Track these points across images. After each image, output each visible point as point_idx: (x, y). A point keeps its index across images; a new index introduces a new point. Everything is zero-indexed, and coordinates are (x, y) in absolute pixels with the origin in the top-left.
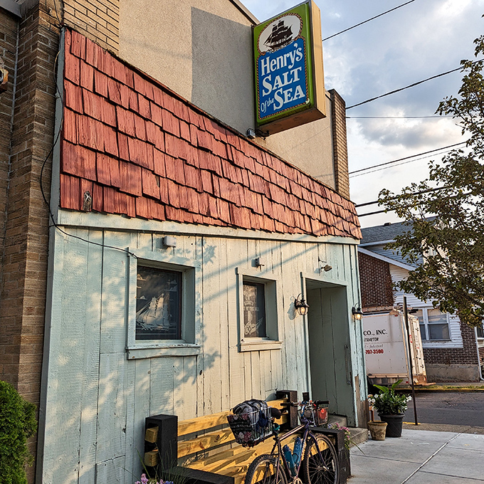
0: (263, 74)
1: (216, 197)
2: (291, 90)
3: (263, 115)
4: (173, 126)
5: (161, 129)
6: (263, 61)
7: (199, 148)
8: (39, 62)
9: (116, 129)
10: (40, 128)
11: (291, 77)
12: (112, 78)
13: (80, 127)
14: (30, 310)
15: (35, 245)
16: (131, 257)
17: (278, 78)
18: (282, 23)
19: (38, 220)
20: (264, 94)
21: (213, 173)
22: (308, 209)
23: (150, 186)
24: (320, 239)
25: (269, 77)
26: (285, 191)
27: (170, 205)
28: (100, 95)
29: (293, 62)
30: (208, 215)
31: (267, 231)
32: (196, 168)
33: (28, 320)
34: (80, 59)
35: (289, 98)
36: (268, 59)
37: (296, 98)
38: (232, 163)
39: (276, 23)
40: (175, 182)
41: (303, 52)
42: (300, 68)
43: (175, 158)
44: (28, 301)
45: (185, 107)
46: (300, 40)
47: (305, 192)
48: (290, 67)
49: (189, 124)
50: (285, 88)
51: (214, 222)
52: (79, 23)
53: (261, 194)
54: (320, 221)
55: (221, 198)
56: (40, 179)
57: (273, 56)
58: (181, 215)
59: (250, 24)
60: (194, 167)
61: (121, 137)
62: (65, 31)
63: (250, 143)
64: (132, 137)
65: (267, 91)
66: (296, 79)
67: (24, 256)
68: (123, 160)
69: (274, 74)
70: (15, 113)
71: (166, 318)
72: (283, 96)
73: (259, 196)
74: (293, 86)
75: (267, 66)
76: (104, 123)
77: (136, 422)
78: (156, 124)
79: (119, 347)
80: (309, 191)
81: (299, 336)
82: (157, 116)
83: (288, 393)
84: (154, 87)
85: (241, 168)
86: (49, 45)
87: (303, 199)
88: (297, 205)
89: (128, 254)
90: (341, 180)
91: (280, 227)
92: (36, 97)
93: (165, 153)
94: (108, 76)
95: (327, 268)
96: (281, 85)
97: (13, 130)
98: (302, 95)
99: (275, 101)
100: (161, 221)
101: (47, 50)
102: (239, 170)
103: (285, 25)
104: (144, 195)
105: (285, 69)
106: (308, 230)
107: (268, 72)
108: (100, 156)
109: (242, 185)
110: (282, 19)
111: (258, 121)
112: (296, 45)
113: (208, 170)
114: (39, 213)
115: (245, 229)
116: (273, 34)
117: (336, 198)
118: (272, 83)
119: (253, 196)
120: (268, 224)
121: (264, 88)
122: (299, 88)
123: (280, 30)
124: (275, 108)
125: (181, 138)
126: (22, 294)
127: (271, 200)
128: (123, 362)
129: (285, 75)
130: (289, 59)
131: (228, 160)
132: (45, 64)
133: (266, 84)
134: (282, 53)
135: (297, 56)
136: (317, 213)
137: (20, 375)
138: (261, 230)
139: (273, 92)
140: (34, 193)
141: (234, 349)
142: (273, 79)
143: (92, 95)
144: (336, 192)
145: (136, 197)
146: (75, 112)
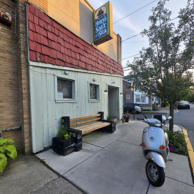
0: (96, 26)
1: (81, 61)
2: (103, 30)
3: (96, 39)
4: (67, 39)
5: (63, 39)
6: (96, 22)
7: (75, 46)
8: (20, 14)
9: (47, 38)
10: (23, 36)
11: (103, 26)
12: (45, 21)
13: (35, 36)
14: (25, 89)
15: (25, 71)
16: (55, 76)
17: (100, 27)
18: (101, 9)
19: (25, 64)
20: (96, 32)
21: (80, 54)
22: (109, 67)
23: (60, 56)
24: (112, 75)
25: (98, 27)
26: (102, 61)
27: (66, 62)
28: (41, 27)
29: (104, 22)
30: (78, 66)
31: (97, 72)
32: (75, 52)
33: (24, 91)
34: (33, 14)
35: (103, 33)
36: (97, 21)
37: (104, 33)
38: (86, 52)
39: (100, 9)
40: (68, 56)
41: (107, 18)
42: (106, 23)
43: (68, 49)
44: (24, 86)
45: (71, 33)
46: (106, 15)
47: (108, 62)
48: (103, 23)
49: (72, 39)
50: (102, 30)
51: (80, 68)
52: (33, 3)
53: (95, 61)
54: (113, 70)
55: (82, 61)
56: (24, 52)
57: (99, 20)
58: (70, 65)
59: (93, 11)
60: (74, 52)
61: (49, 41)
62: (27, 4)
63: (92, 46)
64: (53, 41)
65: (97, 31)
66: (105, 27)
67: (21, 74)
68: (50, 48)
69: (99, 26)
70: (17, 32)
71: (68, 93)
72: (101, 32)
73: (94, 62)
74: (104, 29)
75: (97, 23)
76: (43, 36)
77: (59, 118)
78: (61, 38)
79: (53, 99)
80: (110, 62)
81: (105, 99)
82: (61, 35)
83: (101, 112)
84: (60, 26)
85: (89, 53)
86: (23, 9)
87: (108, 64)
88: (106, 65)
89: (54, 75)
90: (119, 60)
91: (101, 71)
92: (20, 26)
93: (64, 47)
94: (44, 21)
95: (114, 83)
96: (101, 29)
97: (17, 37)
98: (106, 32)
99: (99, 34)
100: (64, 66)
101: (22, 10)
102: (88, 54)
103: (102, 10)
104: (58, 58)
105: (102, 24)
106: (109, 72)
107: (97, 25)
108: (42, 46)
109: (89, 58)
110: (101, 8)
111: (95, 40)
112: (105, 16)
113: (78, 53)
114: (25, 62)
115: (90, 71)
116: (99, 13)
117: (117, 65)
118: (98, 29)
119: (93, 61)
120: (97, 70)
121: (96, 30)
122: (105, 30)
123: (100, 12)
124: (99, 36)
125: (70, 43)
126: (22, 84)
127: (98, 63)
128: (54, 103)
129: (102, 26)
130: (103, 21)
131: (85, 51)
132: (22, 15)
133: (97, 29)
134: (101, 19)
135: (105, 19)
136: (111, 68)
137: (24, 105)
138: (95, 71)
139: (99, 31)
140: (22, 56)
141: (87, 102)
142: (99, 27)
143: (38, 26)
144: (118, 63)
145: (55, 59)
146: (33, 31)
